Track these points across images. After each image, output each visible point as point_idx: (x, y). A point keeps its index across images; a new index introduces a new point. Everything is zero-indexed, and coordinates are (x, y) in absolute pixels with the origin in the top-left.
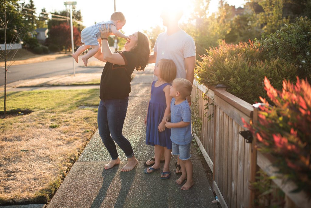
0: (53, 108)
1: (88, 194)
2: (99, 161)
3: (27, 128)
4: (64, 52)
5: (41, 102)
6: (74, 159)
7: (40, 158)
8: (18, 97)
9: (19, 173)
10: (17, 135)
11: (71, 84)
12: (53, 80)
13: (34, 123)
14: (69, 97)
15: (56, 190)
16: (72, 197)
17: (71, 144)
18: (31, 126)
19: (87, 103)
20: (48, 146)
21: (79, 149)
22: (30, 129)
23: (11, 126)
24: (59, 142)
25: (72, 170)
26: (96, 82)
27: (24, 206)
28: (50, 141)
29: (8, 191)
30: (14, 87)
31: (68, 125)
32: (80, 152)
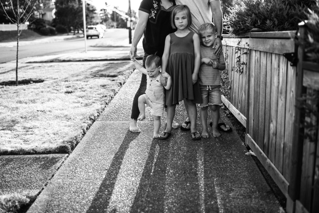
0: (67, 78)
1: (112, 147)
2: (121, 120)
3: (41, 93)
4: (73, 34)
5: (52, 73)
6: (93, 118)
7: (57, 117)
8: (28, 70)
9: (38, 129)
10: (32, 98)
11: (83, 59)
12: (64, 56)
13: (48, 89)
14: (83, 70)
15: (77, 143)
16: (94, 148)
17: (90, 106)
18: (46, 92)
19: (102, 74)
20: (66, 108)
21: (99, 110)
22: (45, 94)
23: (24, 91)
24: (76, 105)
25: (92, 127)
26: (109, 57)
27: (45, 155)
28: (66, 103)
29: (28, 143)
30: (23, 62)
31: (84, 91)
32: (99, 113)
